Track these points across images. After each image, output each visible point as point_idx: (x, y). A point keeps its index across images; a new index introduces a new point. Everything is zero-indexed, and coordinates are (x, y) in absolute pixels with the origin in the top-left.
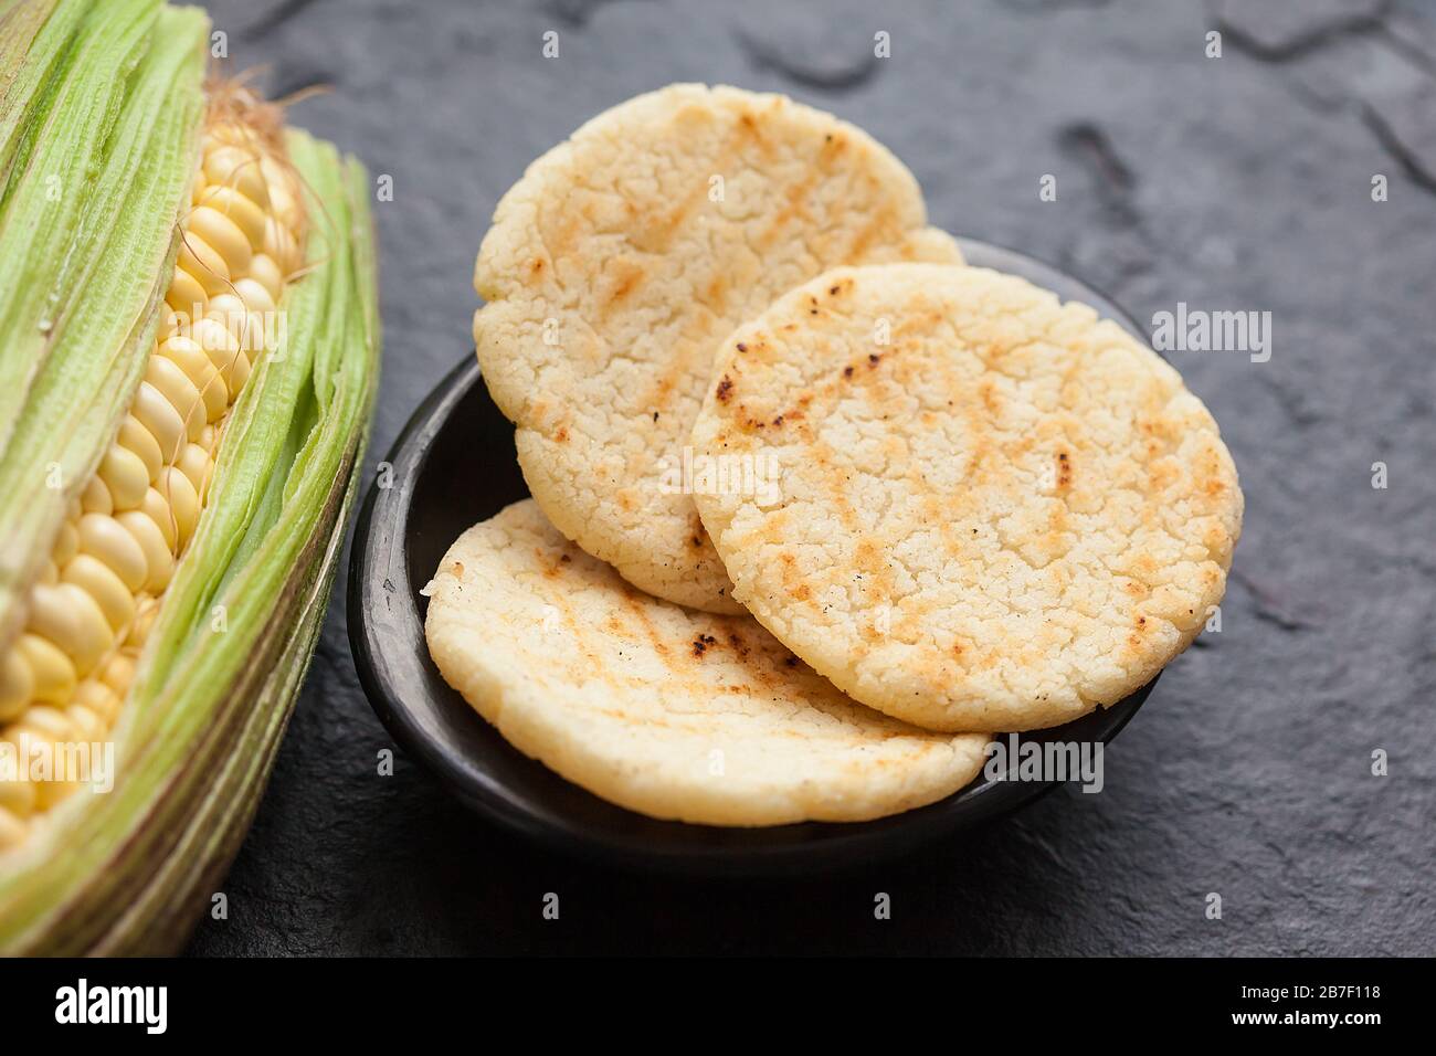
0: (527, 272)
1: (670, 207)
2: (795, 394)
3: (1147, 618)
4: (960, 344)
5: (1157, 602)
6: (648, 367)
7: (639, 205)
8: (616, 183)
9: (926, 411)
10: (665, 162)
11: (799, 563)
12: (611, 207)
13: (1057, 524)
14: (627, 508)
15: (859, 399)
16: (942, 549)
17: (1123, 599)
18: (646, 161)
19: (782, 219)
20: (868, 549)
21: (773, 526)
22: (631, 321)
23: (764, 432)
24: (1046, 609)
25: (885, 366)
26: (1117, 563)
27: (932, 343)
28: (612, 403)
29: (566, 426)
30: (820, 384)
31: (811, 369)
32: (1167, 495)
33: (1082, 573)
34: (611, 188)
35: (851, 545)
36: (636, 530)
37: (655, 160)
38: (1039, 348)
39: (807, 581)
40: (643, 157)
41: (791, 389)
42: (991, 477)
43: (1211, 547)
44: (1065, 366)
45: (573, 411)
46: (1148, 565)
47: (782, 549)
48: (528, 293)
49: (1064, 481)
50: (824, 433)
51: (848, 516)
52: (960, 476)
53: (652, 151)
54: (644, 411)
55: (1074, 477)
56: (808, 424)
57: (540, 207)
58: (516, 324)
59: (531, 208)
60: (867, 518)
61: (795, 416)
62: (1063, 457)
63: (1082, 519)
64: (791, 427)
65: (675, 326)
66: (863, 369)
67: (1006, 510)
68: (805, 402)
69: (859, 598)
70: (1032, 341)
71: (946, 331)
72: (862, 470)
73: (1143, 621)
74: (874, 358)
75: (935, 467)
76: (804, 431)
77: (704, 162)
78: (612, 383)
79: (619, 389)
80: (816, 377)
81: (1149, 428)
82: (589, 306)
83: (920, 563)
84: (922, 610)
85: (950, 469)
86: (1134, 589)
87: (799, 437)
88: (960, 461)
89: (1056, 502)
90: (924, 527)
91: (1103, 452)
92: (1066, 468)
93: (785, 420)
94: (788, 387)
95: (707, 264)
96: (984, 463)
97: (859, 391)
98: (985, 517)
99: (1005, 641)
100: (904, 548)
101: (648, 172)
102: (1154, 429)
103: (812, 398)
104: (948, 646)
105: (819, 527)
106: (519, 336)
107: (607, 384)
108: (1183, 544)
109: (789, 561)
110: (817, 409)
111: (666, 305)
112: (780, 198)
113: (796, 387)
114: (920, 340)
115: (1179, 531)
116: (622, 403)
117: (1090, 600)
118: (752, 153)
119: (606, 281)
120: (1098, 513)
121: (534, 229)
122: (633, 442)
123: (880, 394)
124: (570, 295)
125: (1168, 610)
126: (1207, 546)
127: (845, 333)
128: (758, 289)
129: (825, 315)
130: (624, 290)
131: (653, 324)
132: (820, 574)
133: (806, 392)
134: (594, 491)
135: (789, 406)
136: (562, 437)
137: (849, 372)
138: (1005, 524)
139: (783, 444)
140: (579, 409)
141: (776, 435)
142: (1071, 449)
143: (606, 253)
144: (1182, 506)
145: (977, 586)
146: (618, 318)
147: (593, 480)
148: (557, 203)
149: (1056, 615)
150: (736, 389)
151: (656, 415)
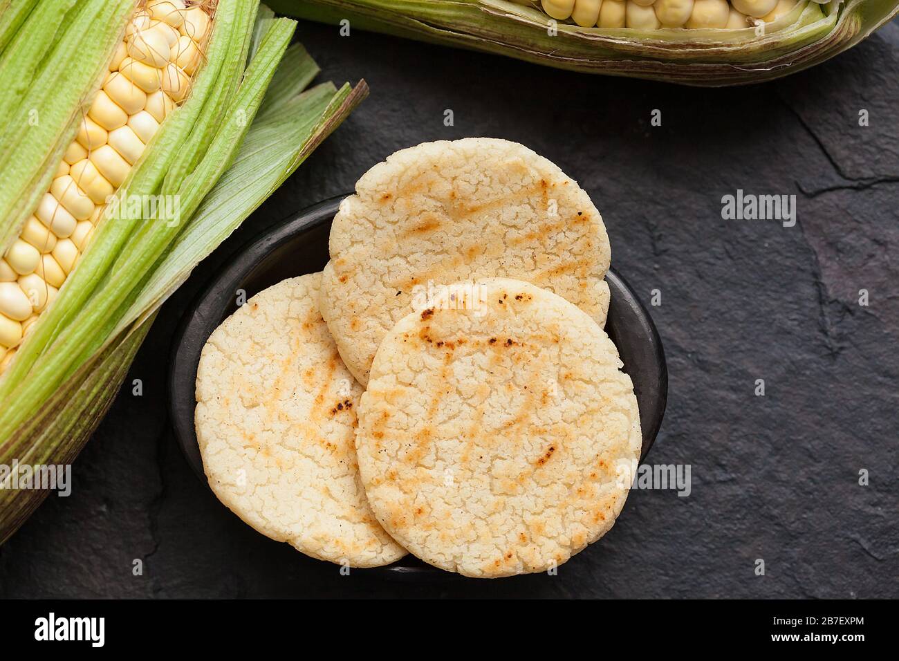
0: (378, 197)
1: (474, 204)
2: (459, 335)
3: (514, 557)
4: (556, 361)
5: (525, 551)
6: (412, 269)
7: (458, 195)
8: (454, 179)
9: (510, 383)
10: (487, 180)
11: (390, 421)
12: (444, 188)
13: (521, 479)
14: (352, 328)
15: (485, 358)
16: (459, 455)
17: (513, 537)
18: (477, 176)
19: (530, 237)
20: (427, 433)
21: (394, 394)
22: (419, 244)
23: (430, 344)
24: (477, 517)
25: (512, 349)
26: (529, 518)
27: (544, 351)
28: (381, 276)
29: (350, 275)
30: (476, 338)
31: (476, 328)
32: (579, 502)
33: (509, 511)
34: (450, 179)
35: (421, 425)
36: (350, 339)
37: (482, 177)
38: (590, 388)
39: (386, 431)
40: (477, 173)
41: (460, 331)
42: (513, 435)
43: (572, 543)
44: (593, 405)
45: (358, 270)
46: (539, 529)
47: (388, 407)
48: (374, 206)
49: (542, 461)
50: (457, 362)
51: (433, 411)
52: (498, 426)
53: (484, 172)
54: (396, 288)
55: (547, 463)
56: (452, 354)
57: (406, 170)
58: (357, 218)
59: (401, 168)
60: (440, 417)
61: (451, 346)
62: (552, 449)
63: (534, 485)
64: (444, 350)
65: (440, 257)
66: (501, 343)
67: (505, 456)
68: (460, 342)
69: (401, 454)
70: (589, 382)
71: (554, 350)
72: (459, 392)
73: (510, 556)
74: (510, 342)
75: (492, 413)
76: (448, 356)
77: (507, 191)
78: (388, 267)
79: (389, 271)
80: (477, 333)
81: (601, 464)
82: (400, 227)
83: (444, 456)
84: (424, 480)
85: (497, 419)
86: (523, 537)
87: (443, 358)
88: (506, 418)
89: (529, 468)
90: (462, 438)
91: (571, 460)
92: (548, 456)
93: (444, 345)
94: (459, 329)
95: (475, 238)
96: (516, 426)
97: (490, 352)
98: (492, 453)
99: (444, 521)
100: (444, 444)
101: (474, 181)
102: (603, 466)
103: (466, 342)
104: (417, 506)
105: (414, 408)
106: (355, 223)
107: (386, 266)
108: (562, 531)
109: (385, 416)
110: (463, 349)
111: (442, 246)
112: (535, 227)
113: (463, 332)
114: (539, 346)
115: (566, 524)
116: (386, 278)
117: (500, 528)
118: (536, 199)
119: (418, 221)
120: (542, 486)
121: (396, 179)
122: (379, 299)
123: (498, 360)
124: (393, 218)
125: (526, 560)
126: (571, 541)
127: (507, 321)
128: (495, 262)
129: (505, 307)
130: (425, 228)
131: (428, 251)
132: (396, 432)
133: (465, 337)
134: (342, 311)
135: (453, 339)
136: (343, 280)
137: (493, 341)
138: (498, 462)
139: (434, 355)
140: (362, 270)
141: (433, 349)
142: (560, 448)
143: (425, 207)
144: (579, 514)
145: (458, 484)
146: (412, 239)
147: (345, 307)
148: (416, 173)
149: (479, 523)
150: (433, 316)
151: (400, 293)
